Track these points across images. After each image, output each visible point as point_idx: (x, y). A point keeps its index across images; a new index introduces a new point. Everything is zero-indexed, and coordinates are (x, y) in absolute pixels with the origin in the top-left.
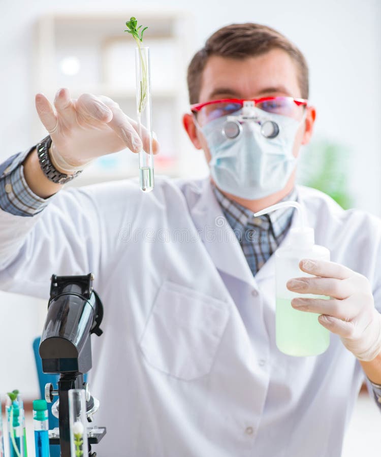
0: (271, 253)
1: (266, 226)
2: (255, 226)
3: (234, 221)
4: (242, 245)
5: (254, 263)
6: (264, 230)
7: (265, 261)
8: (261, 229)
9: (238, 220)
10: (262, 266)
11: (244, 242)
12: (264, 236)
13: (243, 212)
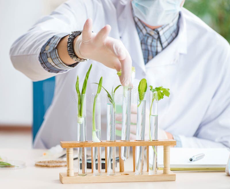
0: (157, 53)
1: (156, 37)
2: (150, 35)
3: (139, 30)
4: (141, 43)
5: (147, 54)
6: (155, 38)
7: (153, 57)
8: (153, 38)
9: (141, 31)
10: (151, 60)
11: (143, 42)
12: (155, 42)
13: (144, 27)
